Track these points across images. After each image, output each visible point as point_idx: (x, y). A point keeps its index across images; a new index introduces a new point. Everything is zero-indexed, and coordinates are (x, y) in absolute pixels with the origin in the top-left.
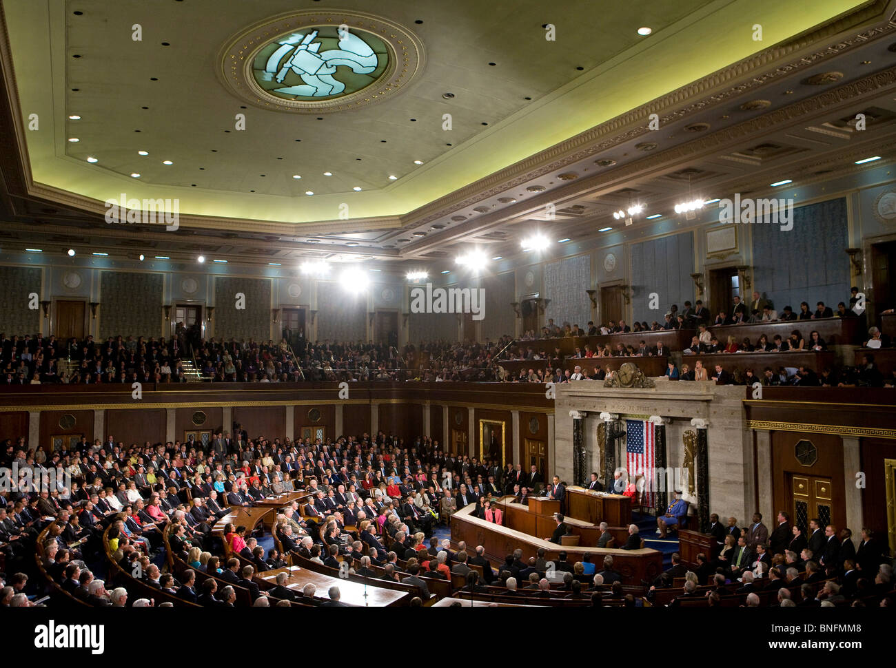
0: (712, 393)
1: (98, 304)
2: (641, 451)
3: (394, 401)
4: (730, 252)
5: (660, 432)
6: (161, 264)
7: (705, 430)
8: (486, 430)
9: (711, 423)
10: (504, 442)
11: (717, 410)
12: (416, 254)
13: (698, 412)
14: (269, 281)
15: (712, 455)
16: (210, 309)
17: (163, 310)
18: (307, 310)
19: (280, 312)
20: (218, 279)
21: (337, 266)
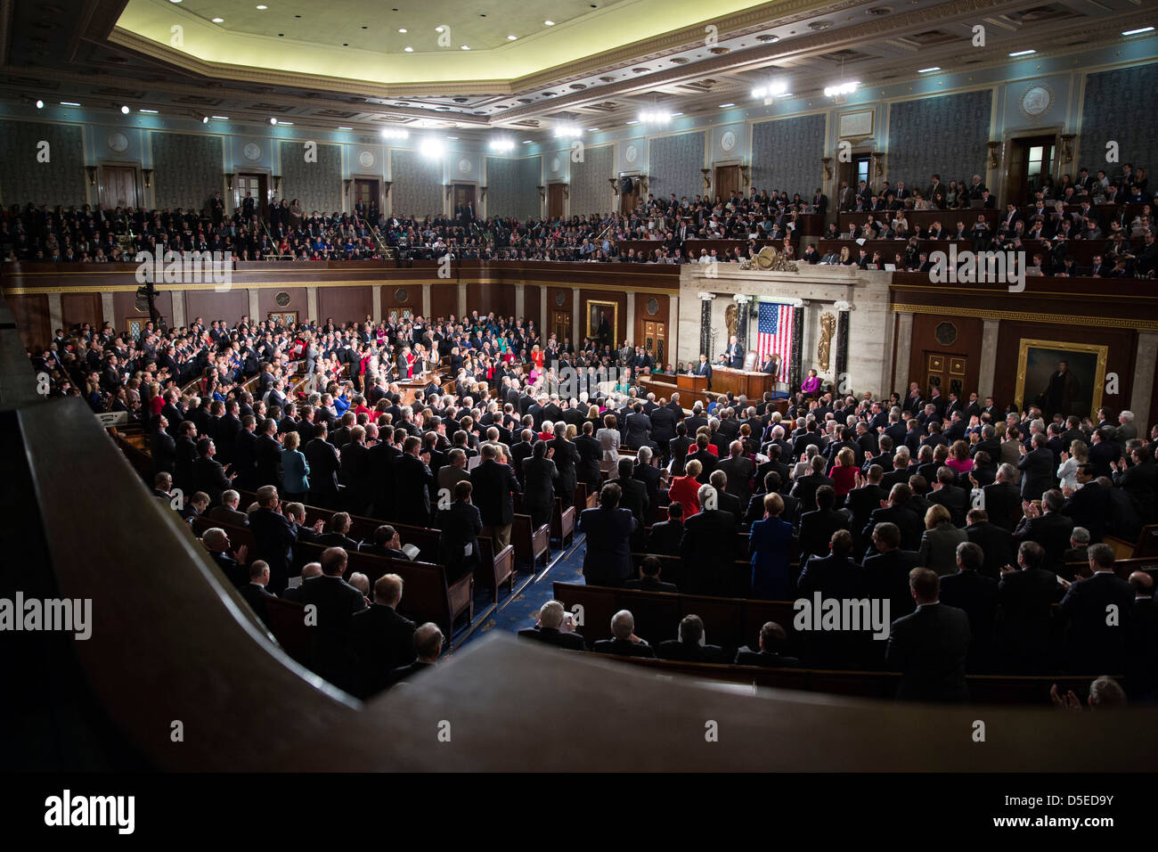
0: (857, 277)
1: (151, 170)
2: (774, 332)
3: (483, 281)
4: (866, 137)
5: (799, 313)
6: (217, 126)
7: (848, 312)
8: (595, 311)
9: (854, 306)
10: (616, 323)
11: (861, 294)
12: (505, 123)
13: (842, 295)
14: (339, 148)
15: (852, 336)
16: (277, 178)
17: (225, 179)
18: (381, 181)
19: (353, 183)
20: (283, 144)
21: (416, 133)
